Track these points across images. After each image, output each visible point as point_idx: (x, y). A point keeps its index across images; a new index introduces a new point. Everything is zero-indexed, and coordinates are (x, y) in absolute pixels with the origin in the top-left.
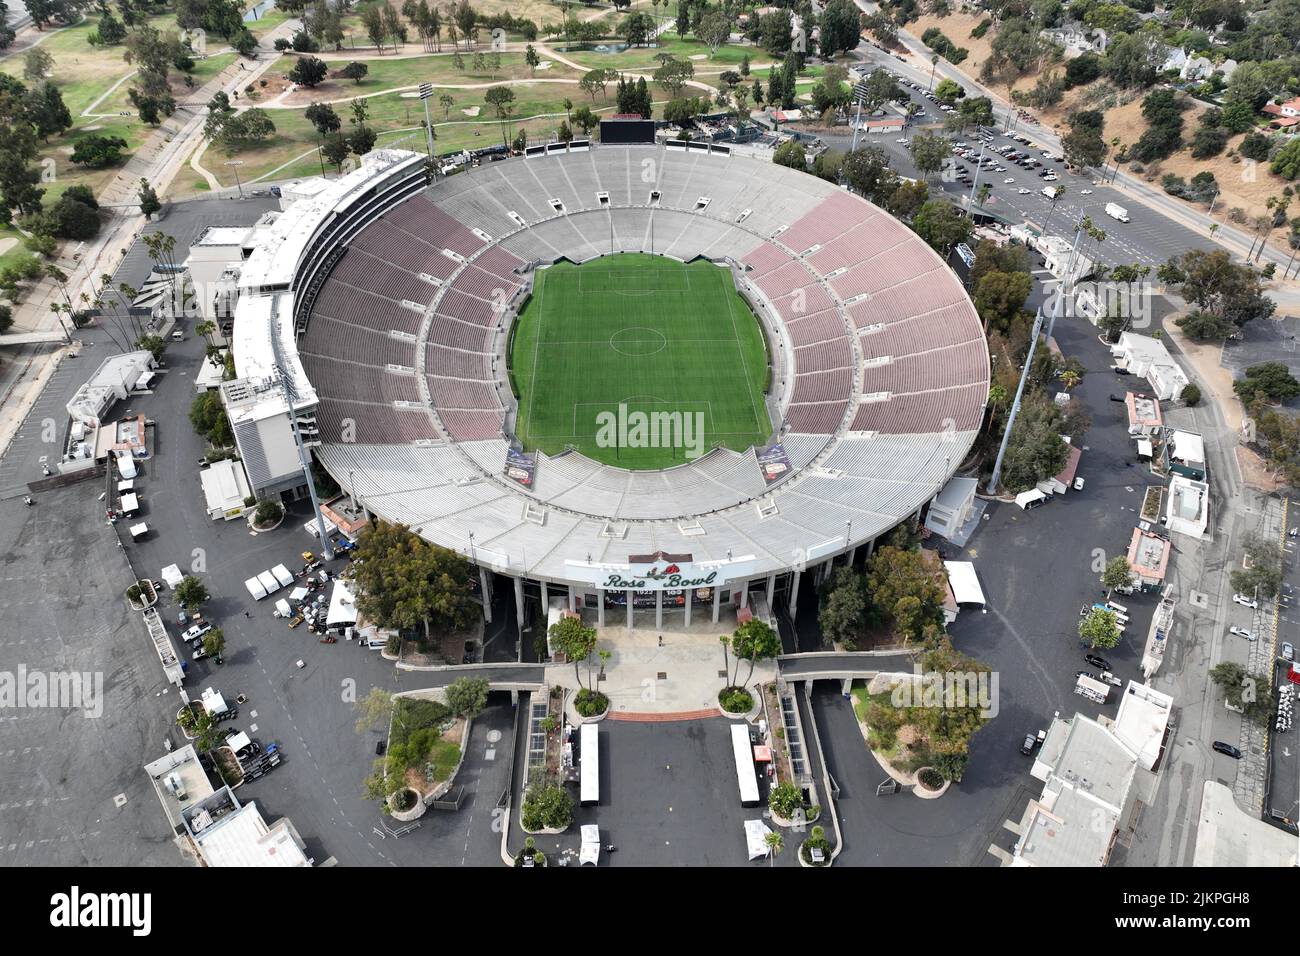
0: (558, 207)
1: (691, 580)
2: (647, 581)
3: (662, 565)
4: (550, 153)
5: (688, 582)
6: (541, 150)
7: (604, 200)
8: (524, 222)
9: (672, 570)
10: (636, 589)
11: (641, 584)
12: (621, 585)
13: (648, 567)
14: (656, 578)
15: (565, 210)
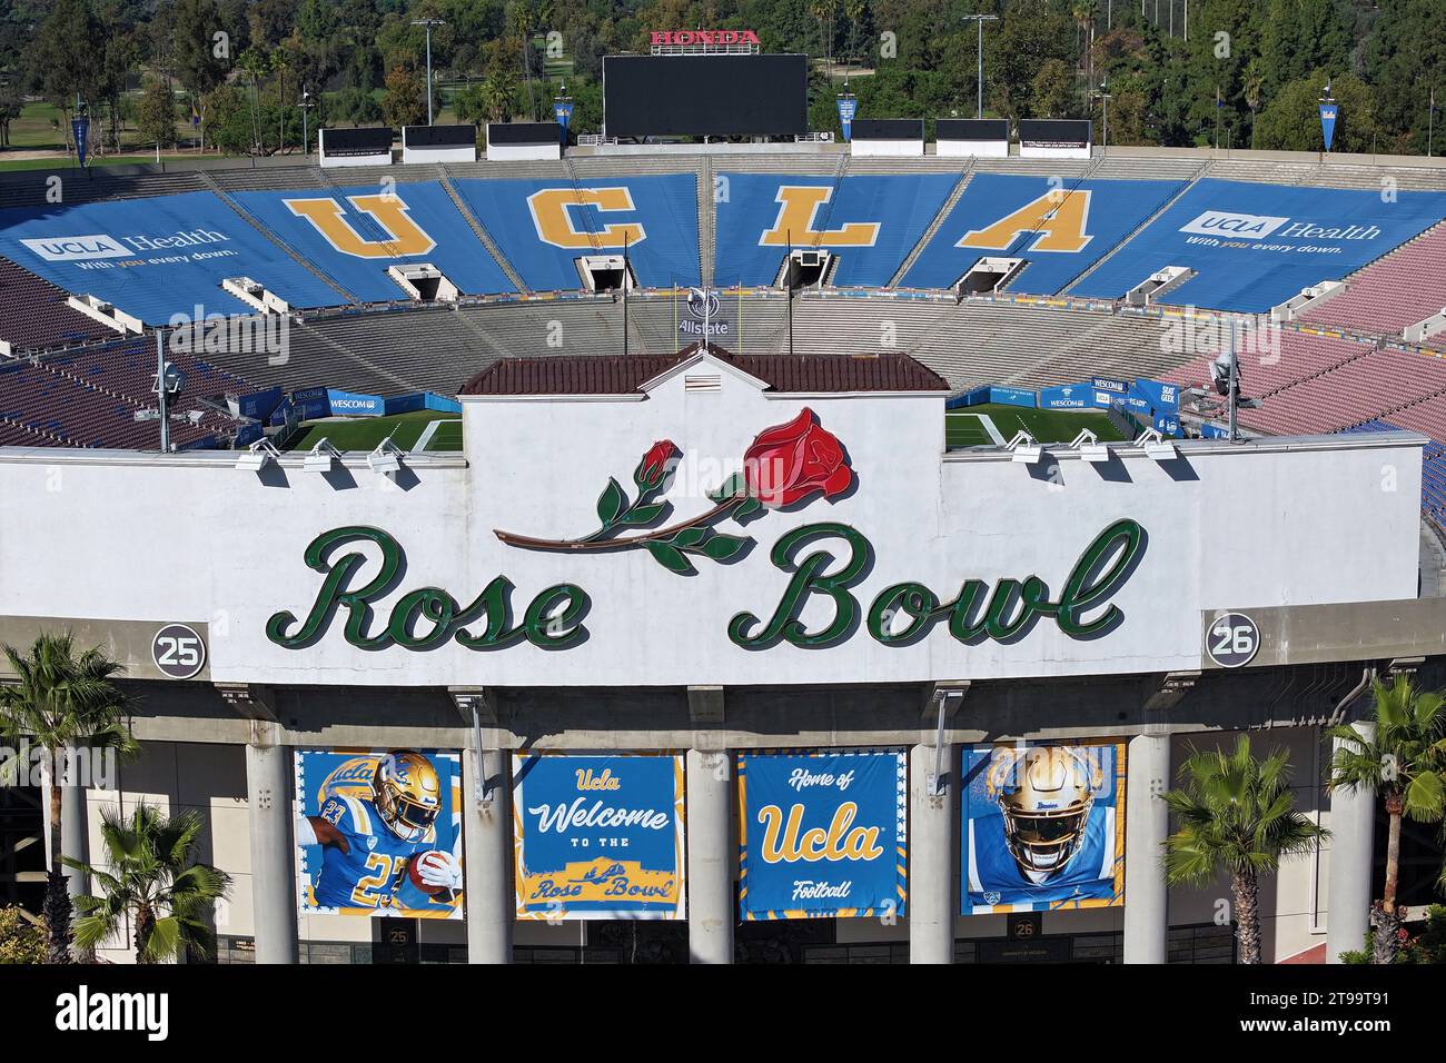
0: (425, 285)
4: (410, 154)
7: (608, 281)
8: (281, 307)
15: (447, 291)
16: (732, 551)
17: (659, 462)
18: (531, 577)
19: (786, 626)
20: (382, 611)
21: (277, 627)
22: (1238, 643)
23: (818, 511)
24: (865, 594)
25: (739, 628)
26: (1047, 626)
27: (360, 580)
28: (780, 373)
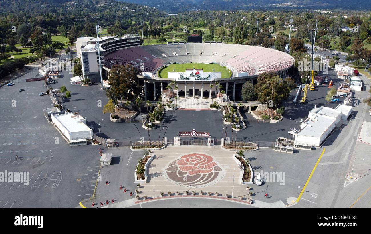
0: (175, 54)
1: (203, 78)
2: (190, 77)
3: (195, 71)
4: (174, 44)
5: (202, 78)
6: (172, 43)
7: (188, 54)
8: (166, 56)
9: (198, 73)
10: (188, 80)
11: (189, 79)
12: (183, 79)
13: (190, 72)
14: (193, 76)
15: (177, 55)
16: (195, 76)
17: (192, 73)
18: (188, 77)
19: (197, 79)
20: (182, 78)
21: (178, 79)
22: (214, 80)
23: (198, 75)
24: (200, 78)
25: (195, 79)
26: (206, 79)
27: (181, 77)
28: (197, 70)
